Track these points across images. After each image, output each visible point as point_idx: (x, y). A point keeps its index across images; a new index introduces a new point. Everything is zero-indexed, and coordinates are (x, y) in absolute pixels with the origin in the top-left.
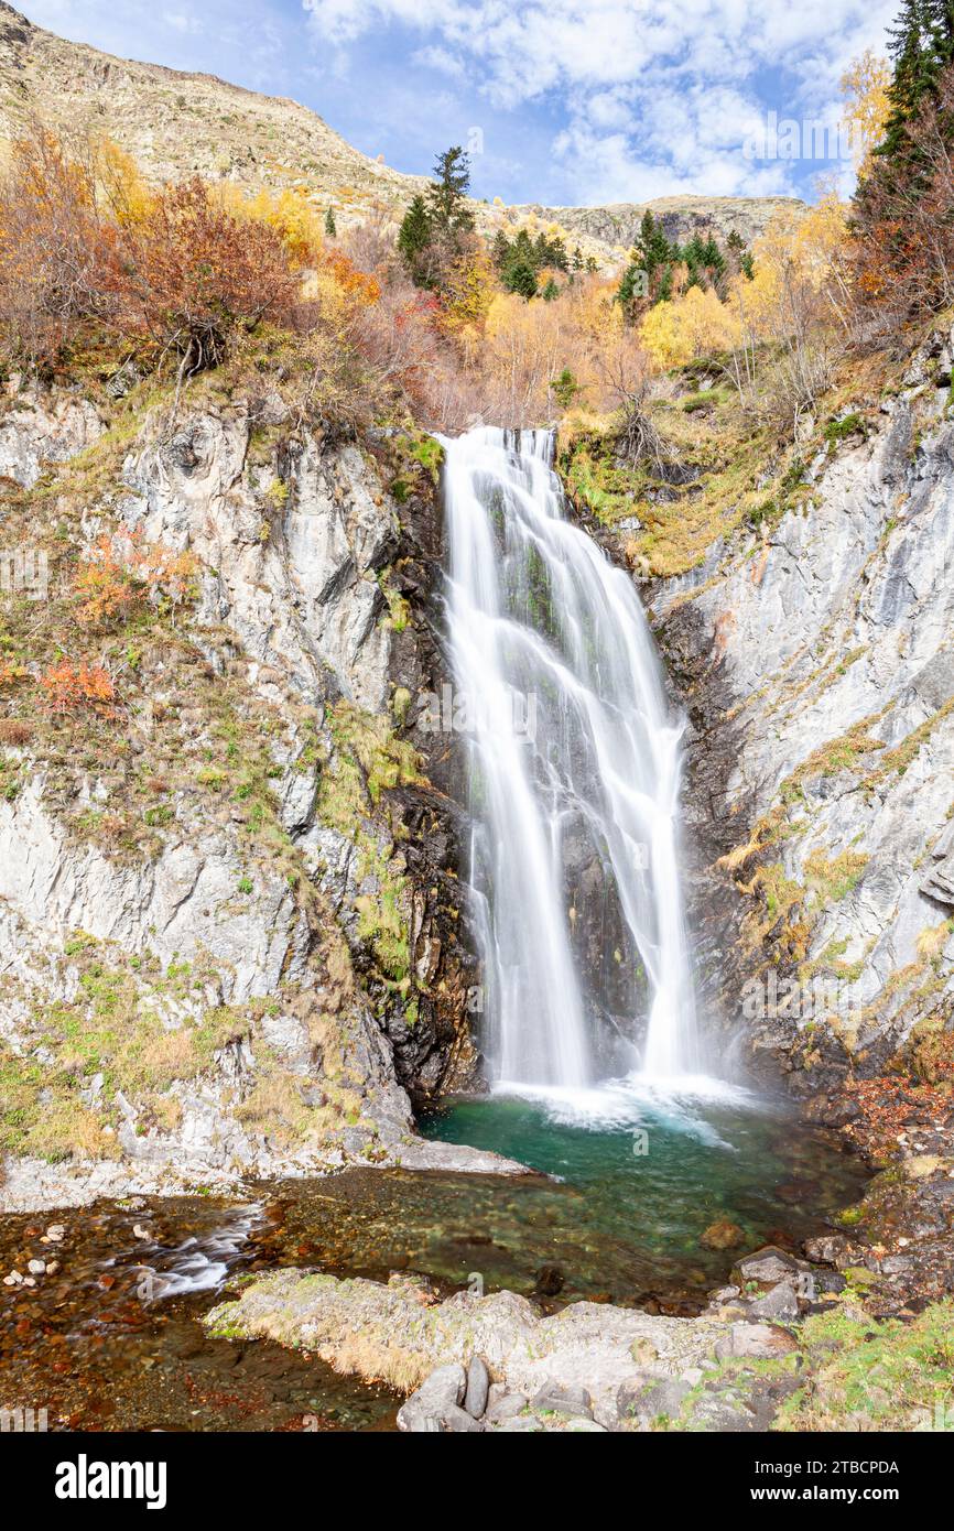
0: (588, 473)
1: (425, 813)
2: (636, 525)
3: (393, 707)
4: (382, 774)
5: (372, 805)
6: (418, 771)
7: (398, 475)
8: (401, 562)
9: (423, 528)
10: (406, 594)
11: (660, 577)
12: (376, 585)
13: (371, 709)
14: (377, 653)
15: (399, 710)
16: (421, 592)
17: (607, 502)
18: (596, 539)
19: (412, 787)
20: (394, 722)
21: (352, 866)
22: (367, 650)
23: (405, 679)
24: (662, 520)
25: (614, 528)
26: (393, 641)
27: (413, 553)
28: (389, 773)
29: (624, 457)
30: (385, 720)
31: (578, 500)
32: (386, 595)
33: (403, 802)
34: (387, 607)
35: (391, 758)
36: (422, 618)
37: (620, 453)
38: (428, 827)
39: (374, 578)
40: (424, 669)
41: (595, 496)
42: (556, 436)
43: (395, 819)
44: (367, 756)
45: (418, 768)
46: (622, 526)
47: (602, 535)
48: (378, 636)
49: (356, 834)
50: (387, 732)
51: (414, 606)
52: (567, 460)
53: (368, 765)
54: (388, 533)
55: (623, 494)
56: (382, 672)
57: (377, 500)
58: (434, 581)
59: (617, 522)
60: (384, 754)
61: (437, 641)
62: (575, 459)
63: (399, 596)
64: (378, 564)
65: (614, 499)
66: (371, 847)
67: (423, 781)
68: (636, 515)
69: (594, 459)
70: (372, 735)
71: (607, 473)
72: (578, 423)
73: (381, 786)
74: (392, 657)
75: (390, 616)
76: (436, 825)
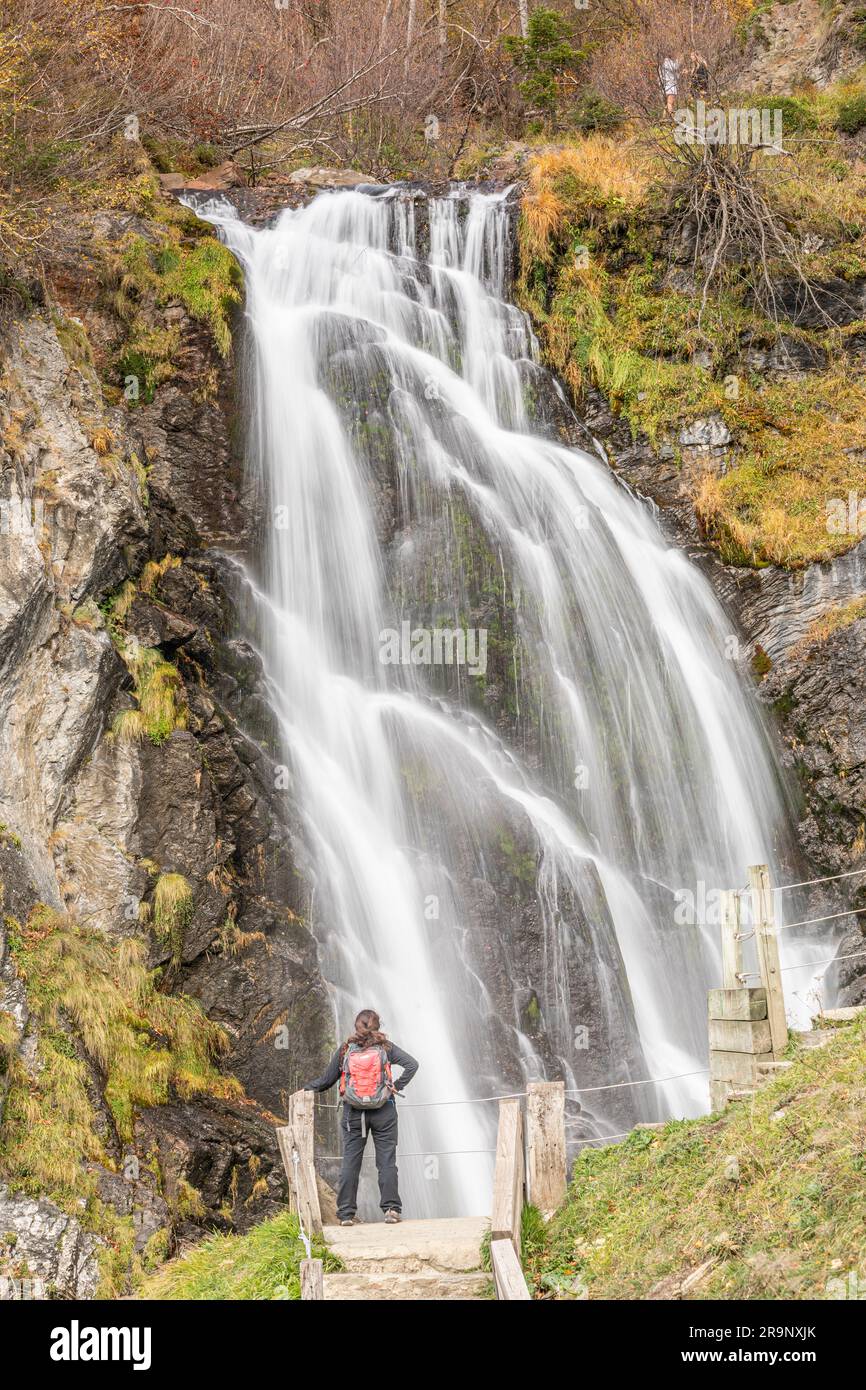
0: (598, 309)
1: (236, 1159)
2: (720, 435)
3: (151, 917)
4: (134, 1073)
5: (118, 1146)
6: (216, 1063)
7: (127, 336)
8: (153, 569)
9: (196, 465)
10: (168, 650)
11: (780, 566)
12: (103, 637)
13: (101, 924)
14: (109, 794)
15: (165, 924)
16: (204, 638)
17: (647, 381)
18: (621, 475)
19: (201, 1101)
20: (154, 952)
21: (83, 1277)
22: (85, 789)
23: (176, 851)
24: (783, 421)
25: (666, 451)
26: (146, 763)
27: (178, 543)
28: (150, 1070)
29: (686, 263)
30: (133, 948)
31: (576, 378)
32: (127, 656)
33: (187, 1135)
34: (129, 685)
35: (153, 1036)
36: (208, 706)
37: (678, 252)
38: (245, 1191)
39: (98, 623)
40: (220, 827)
41: (620, 369)
42: (514, 213)
43: (170, 1174)
44: (100, 1033)
45: (216, 1057)
46: (686, 438)
47: (636, 462)
48: (111, 754)
49: (89, 1208)
50: (140, 976)
51: (188, 675)
52: (547, 278)
53: (105, 1052)
54: (127, 516)
55: (686, 358)
56: (122, 838)
57: (100, 442)
58: (230, 609)
59: (672, 429)
60: (137, 1029)
61: (246, 756)
62: (566, 273)
63: (156, 656)
64: (104, 587)
65: (661, 374)
66: (124, 1233)
67: (228, 1088)
68: (718, 411)
69: (611, 269)
70: (108, 986)
71: (644, 304)
72: (567, 184)
73: (135, 1101)
74: (145, 800)
75: (137, 706)
76: (262, 1184)
